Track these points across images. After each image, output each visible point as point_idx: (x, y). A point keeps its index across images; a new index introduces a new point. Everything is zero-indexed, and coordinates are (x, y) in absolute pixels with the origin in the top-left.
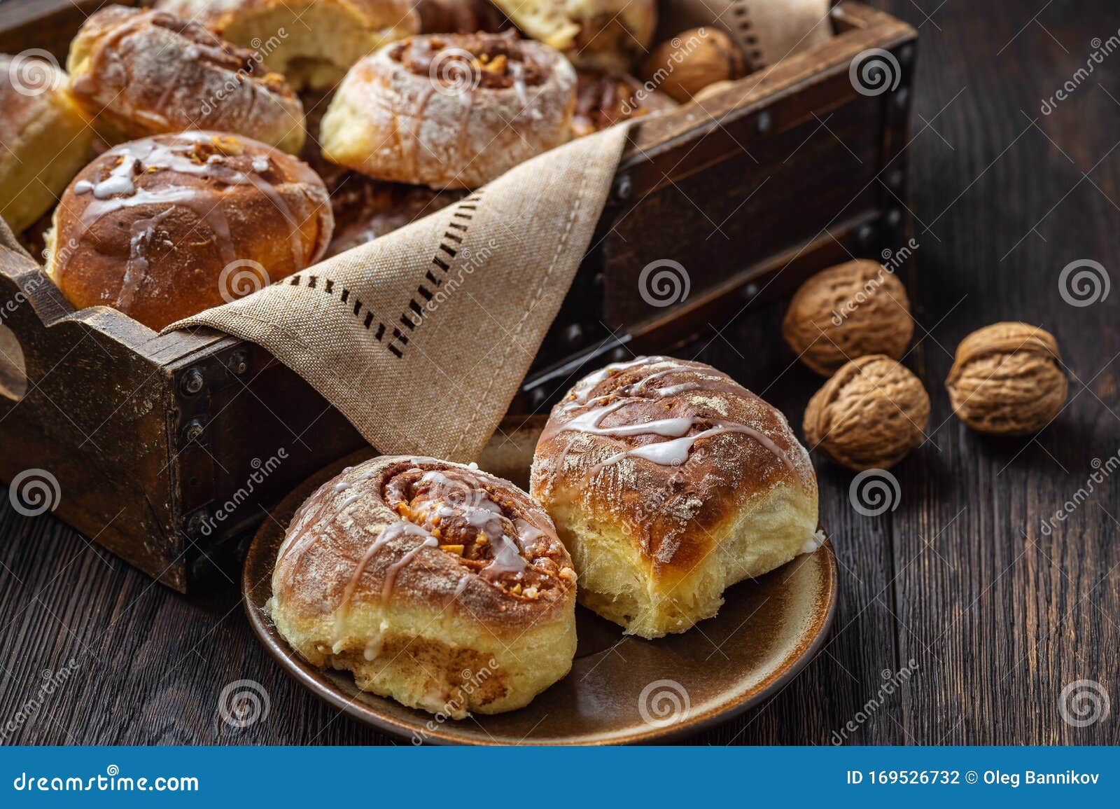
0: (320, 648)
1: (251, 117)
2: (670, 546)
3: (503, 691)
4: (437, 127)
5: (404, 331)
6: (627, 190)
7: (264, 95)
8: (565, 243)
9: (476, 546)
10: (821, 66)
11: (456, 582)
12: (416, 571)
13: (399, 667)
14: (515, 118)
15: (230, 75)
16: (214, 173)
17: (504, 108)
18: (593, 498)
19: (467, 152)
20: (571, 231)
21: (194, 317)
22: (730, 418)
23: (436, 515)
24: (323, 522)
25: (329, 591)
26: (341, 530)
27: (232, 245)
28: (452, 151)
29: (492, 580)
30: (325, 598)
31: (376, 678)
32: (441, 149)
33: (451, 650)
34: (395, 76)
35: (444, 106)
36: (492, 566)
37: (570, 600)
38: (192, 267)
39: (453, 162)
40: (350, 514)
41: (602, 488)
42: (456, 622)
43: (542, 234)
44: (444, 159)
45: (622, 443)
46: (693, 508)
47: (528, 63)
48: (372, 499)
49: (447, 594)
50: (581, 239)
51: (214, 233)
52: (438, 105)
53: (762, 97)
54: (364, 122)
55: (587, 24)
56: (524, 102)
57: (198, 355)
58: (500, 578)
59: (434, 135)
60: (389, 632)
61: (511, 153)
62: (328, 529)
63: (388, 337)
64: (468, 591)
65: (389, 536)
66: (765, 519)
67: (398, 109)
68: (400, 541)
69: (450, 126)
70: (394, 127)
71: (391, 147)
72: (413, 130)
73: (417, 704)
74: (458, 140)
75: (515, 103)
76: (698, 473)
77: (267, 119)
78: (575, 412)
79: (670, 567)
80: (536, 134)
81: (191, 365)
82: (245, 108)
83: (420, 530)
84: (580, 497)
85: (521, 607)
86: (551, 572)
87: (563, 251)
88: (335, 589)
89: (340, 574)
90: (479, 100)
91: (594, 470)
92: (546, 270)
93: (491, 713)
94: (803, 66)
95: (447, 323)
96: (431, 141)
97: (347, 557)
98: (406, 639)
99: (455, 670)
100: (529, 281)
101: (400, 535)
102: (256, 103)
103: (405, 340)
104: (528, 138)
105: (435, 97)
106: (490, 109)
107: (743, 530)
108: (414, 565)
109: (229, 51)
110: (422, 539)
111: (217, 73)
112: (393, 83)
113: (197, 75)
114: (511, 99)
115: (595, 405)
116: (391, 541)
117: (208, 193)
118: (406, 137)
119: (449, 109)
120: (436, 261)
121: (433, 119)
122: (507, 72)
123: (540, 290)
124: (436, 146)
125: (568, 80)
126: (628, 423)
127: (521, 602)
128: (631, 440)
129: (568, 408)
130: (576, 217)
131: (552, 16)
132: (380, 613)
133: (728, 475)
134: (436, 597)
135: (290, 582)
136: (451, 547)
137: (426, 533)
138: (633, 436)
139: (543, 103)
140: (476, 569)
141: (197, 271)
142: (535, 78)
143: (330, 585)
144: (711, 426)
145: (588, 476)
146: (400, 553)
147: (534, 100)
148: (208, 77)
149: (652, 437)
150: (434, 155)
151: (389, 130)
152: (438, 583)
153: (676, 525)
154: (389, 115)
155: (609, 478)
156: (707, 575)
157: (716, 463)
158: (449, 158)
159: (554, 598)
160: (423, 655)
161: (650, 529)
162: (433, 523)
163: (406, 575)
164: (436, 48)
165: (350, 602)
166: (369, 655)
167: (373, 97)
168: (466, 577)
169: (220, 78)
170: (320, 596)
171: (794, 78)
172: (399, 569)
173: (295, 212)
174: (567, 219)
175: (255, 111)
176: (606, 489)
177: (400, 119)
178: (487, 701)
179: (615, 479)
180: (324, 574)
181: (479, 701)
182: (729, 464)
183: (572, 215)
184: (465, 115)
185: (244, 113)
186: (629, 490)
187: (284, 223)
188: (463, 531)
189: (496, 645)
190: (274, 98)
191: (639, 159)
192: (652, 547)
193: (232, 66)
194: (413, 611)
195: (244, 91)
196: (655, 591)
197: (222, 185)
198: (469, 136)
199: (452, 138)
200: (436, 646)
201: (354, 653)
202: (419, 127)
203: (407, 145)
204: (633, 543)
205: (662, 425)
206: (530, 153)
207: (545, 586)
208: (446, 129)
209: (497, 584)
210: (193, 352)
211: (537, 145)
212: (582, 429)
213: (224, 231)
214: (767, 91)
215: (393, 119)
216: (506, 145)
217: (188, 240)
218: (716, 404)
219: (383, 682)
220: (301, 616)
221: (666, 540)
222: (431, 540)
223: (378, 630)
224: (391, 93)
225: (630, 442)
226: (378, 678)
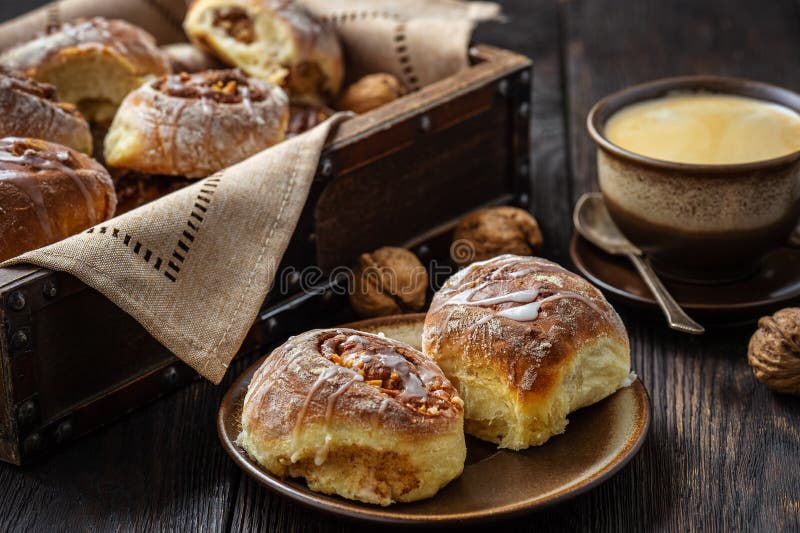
0: (281, 460)
1: (52, 129)
2: (530, 377)
3: (416, 484)
4: (188, 131)
5: (176, 262)
6: (328, 169)
7: (60, 114)
8: (287, 200)
9: (391, 380)
10: (464, 84)
11: (379, 404)
12: (349, 397)
13: (340, 471)
14: (245, 123)
15: (35, 99)
16: (30, 161)
17: (236, 117)
18: (470, 350)
19: (211, 149)
20: (291, 192)
21: (18, 257)
22: (565, 288)
23: (360, 361)
24: (278, 372)
25: (286, 418)
26: (292, 374)
27: (46, 211)
28: (200, 148)
29: (405, 402)
30: (283, 423)
31: (323, 480)
32: (192, 147)
33: (379, 453)
34: (156, 98)
35: (193, 117)
36: (404, 394)
37: (460, 418)
38: (17, 226)
39: (202, 155)
40: (298, 363)
41: (477, 341)
42: (381, 432)
43: (270, 194)
44: (194, 154)
45: (489, 309)
46: (546, 349)
47: (252, 88)
48: (313, 353)
49: (373, 412)
50: (299, 197)
51: (32, 201)
52: (187, 117)
53: (423, 106)
54: (136, 133)
55: (294, 69)
56: (251, 112)
57: (20, 283)
58: (410, 401)
59: (186, 138)
60: (332, 444)
61: (243, 148)
62: (283, 375)
63: (164, 267)
64: (388, 409)
65: (328, 375)
66: (596, 360)
67: (160, 121)
68: (336, 378)
69: (197, 130)
70: (157, 134)
71: (156, 148)
72: (171, 134)
73: (355, 496)
74: (204, 140)
75: (244, 112)
76: (547, 325)
77: (63, 131)
78: (452, 294)
79: (530, 394)
80: (260, 134)
81: (16, 289)
82: (47, 122)
83: (350, 371)
84: (461, 350)
85: (427, 421)
86: (446, 399)
87: (287, 205)
88: (291, 416)
89: (294, 405)
90: (218, 111)
91: (470, 328)
92: (275, 218)
93: (409, 500)
94: (452, 85)
95: (207, 257)
96: (184, 141)
97: (298, 392)
98: (345, 447)
99: (381, 469)
100: (263, 226)
101: (336, 374)
102: (55, 119)
103: (177, 269)
104: (255, 138)
105: (186, 110)
106: (226, 117)
107: (580, 367)
108: (348, 393)
109: (33, 84)
110: (352, 376)
111: (25, 97)
112: (155, 103)
113: (11, 99)
114: (241, 110)
115: (466, 288)
116: (330, 377)
117: (25, 175)
118: (166, 140)
119: (196, 118)
120: (193, 214)
121: (185, 126)
122: (236, 93)
123: (272, 232)
124: (188, 145)
125: (282, 100)
126: (492, 296)
127: (426, 417)
128: (495, 307)
129: (446, 292)
130: (294, 183)
131: (268, 65)
132: (325, 429)
133: (567, 325)
134: (366, 415)
135: (257, 416)
136: (372, 381)
137: (354, 372)
138: (498, 304)
139: (265, 113)
140: (393, 396)
141: (21, 228)
142: (257, 97)
143: (286, 414)
144: (552, 294)
145: (466, 334)
146: (337, 386)
147: (257, 110)
148: (18, 99)
149: (510, 304)
150: (187, 152)
151: (154, 136)
152: (367, 404)
153: (534, 362)
154: (153, 125)
155: (482, 333)
156: (557, 400)
157: (558, 318)
158: (198, 153)
159: (450, 415)
160: (356, 460)
161: (515, 366)
162: (359, 366)
163: (342, 400)
164: (184, 80)
165: (302, 424)
166: (318, 461)
167: (141, 114)
168: (386, 400)
169: (28, 100)
170: (279, 422)
171: (445, 93)
172: (337, 397)
173: (90, 189)
174: (288, 184)
175: (54, 125)
176: (479, 341)
177: (162, 128)
178: (405, 491)
179: (486, 333)
180: (281, 407)
181: (399, 492)
182: (568, 319)
183: (292, 181)
184: (208, 122)
185: (46, 126)
186: (497, 340)
187: (82, 196)
188: (381, 370)
189: (410, 448)
190: (68, 116)
191: (337, 146)
192: (517, 379)
193: (36, 93)
194: (348, 427)
195: (46, 111)
196: (520, 412)
197: (36, 169)
198: (211, 136)
199: (200, 138)
200: (367, 451)
201: (306, 462)
202: (175, 132)
203: (167, 146)
204: (502, 379)
205: (517, 295)
206: (258, 149)
207: (442, 407)
208: (195, 133)
209: (408, 405)
210: (16, 281)
211: (262, 143)
212: (459, 303)
213: (40, 200)
214: (426, 101)
215: (156, 128)
216: (239, 143)
217: (14, 206)
218: (554, 280)
219: (329, 483)
220: (266, 439)
221: (526, 373)
222: (359, 376)
223: (324, 443)
224: (153, 110)
225: (495, 309)
226: (324, 480)
